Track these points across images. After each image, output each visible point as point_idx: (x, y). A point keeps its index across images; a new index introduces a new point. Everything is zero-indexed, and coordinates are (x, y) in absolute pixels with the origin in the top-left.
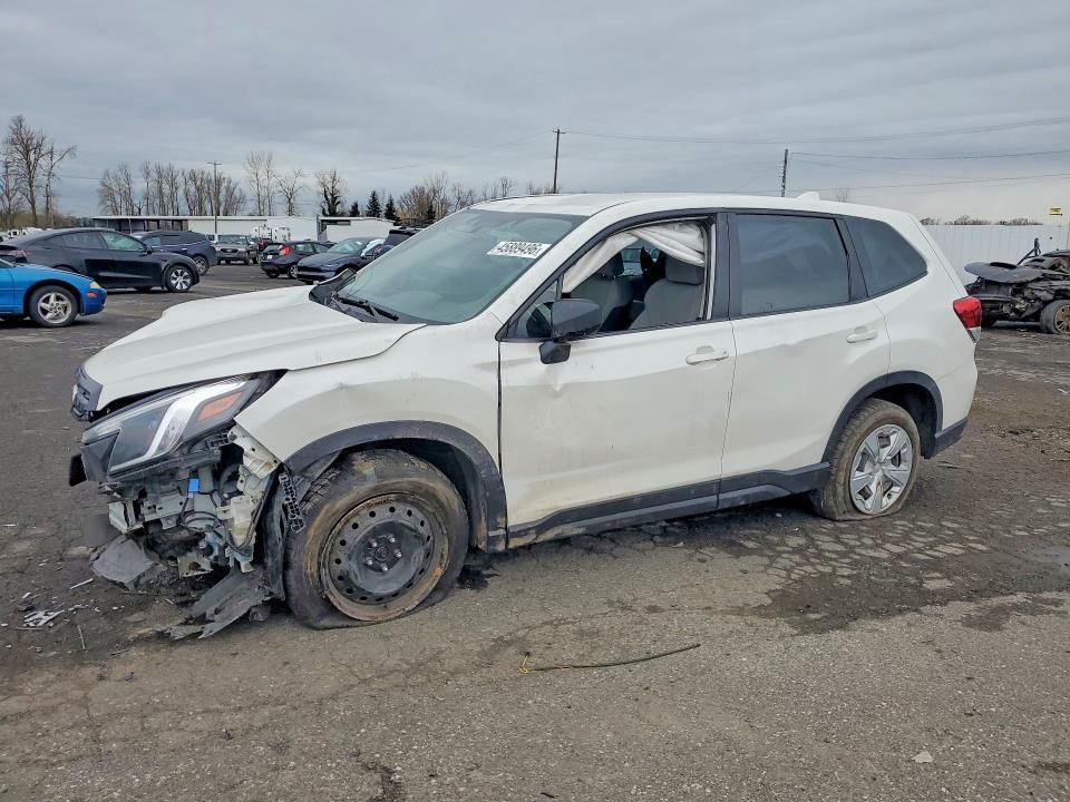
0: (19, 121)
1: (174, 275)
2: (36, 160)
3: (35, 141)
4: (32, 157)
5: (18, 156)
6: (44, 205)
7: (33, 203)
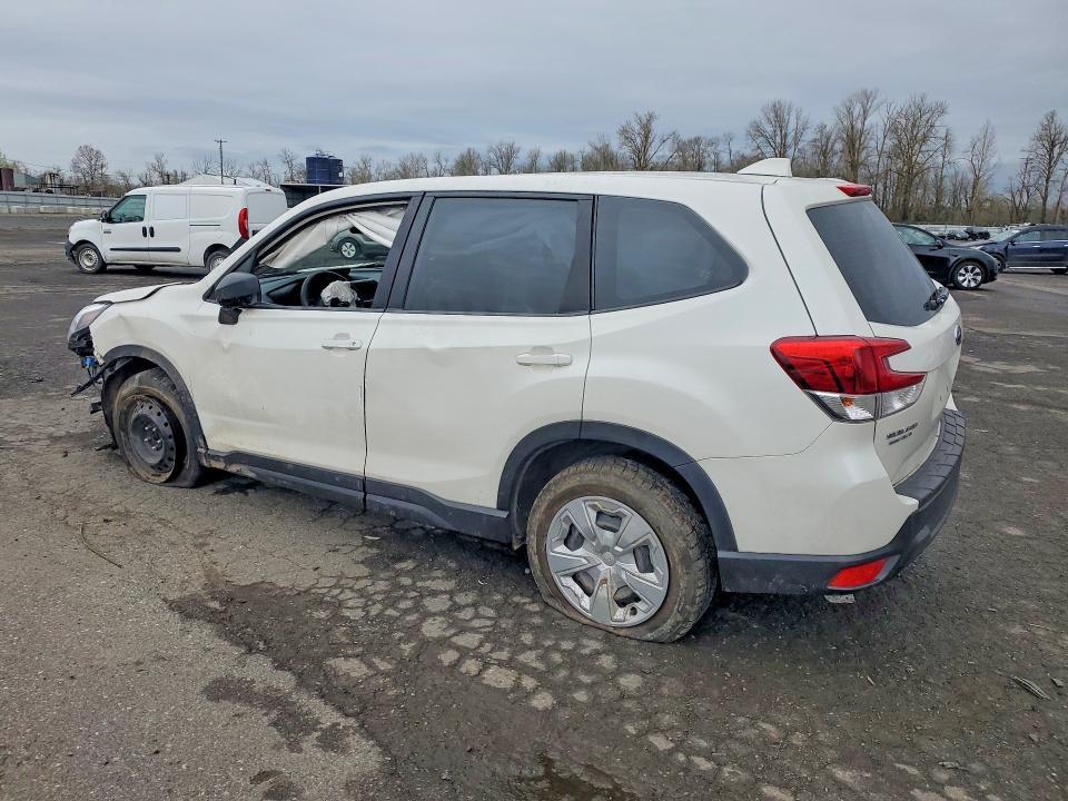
0: (1053, 115)
1: (962, 271)
2: (1060, 154)
3: (1063, 136)
4: (1056, 150)
5: (1042, 151)
6: (1056, 200)
7: (1045, 199)
